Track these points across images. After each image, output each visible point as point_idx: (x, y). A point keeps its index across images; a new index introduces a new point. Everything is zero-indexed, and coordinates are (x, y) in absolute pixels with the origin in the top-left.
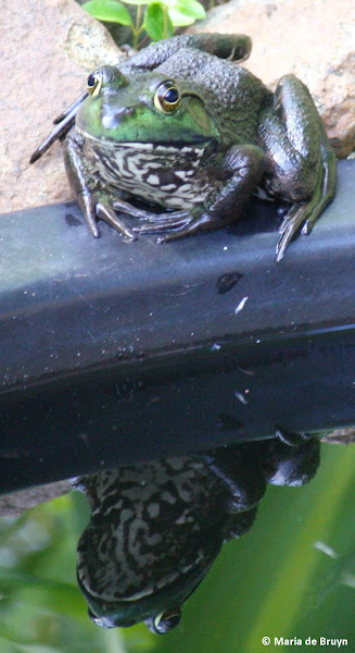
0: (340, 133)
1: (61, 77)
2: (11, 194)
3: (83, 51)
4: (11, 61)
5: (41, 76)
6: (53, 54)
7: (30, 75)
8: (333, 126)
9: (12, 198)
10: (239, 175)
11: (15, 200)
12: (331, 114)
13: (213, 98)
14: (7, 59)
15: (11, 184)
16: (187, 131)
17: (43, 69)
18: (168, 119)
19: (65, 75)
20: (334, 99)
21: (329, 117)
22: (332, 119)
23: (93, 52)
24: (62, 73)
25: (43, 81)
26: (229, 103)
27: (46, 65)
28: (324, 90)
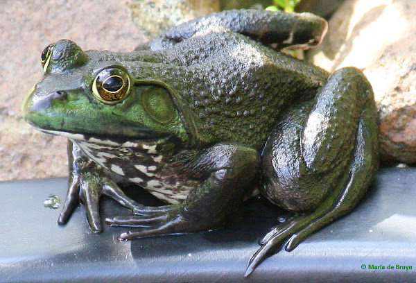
0: (409, 138)
1: (118, 37)
2: (38, 158)
3: (154, 11)
4: (72, 12)
5: (98, 34)
6: (115, 12)
7: (87, 31)
8: (401, 129)
9: (38, 163)
10: (214, 178)
11: (41, 166)
12: (398, 116)
13: (200, 89)
14: (69, 9)
15: (40, 148)
16: (132, 124)
17: (101, 26)
18: (107, 109)
19: (123, 35)
20: (406, 99)
21: (396, 119)
22: (400, 122)
23: (163, 13)
24: (120, 33)
25: (99, 39)
26: (222, 96)
27: (105, 22)
28: (397, 89)
